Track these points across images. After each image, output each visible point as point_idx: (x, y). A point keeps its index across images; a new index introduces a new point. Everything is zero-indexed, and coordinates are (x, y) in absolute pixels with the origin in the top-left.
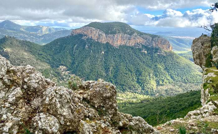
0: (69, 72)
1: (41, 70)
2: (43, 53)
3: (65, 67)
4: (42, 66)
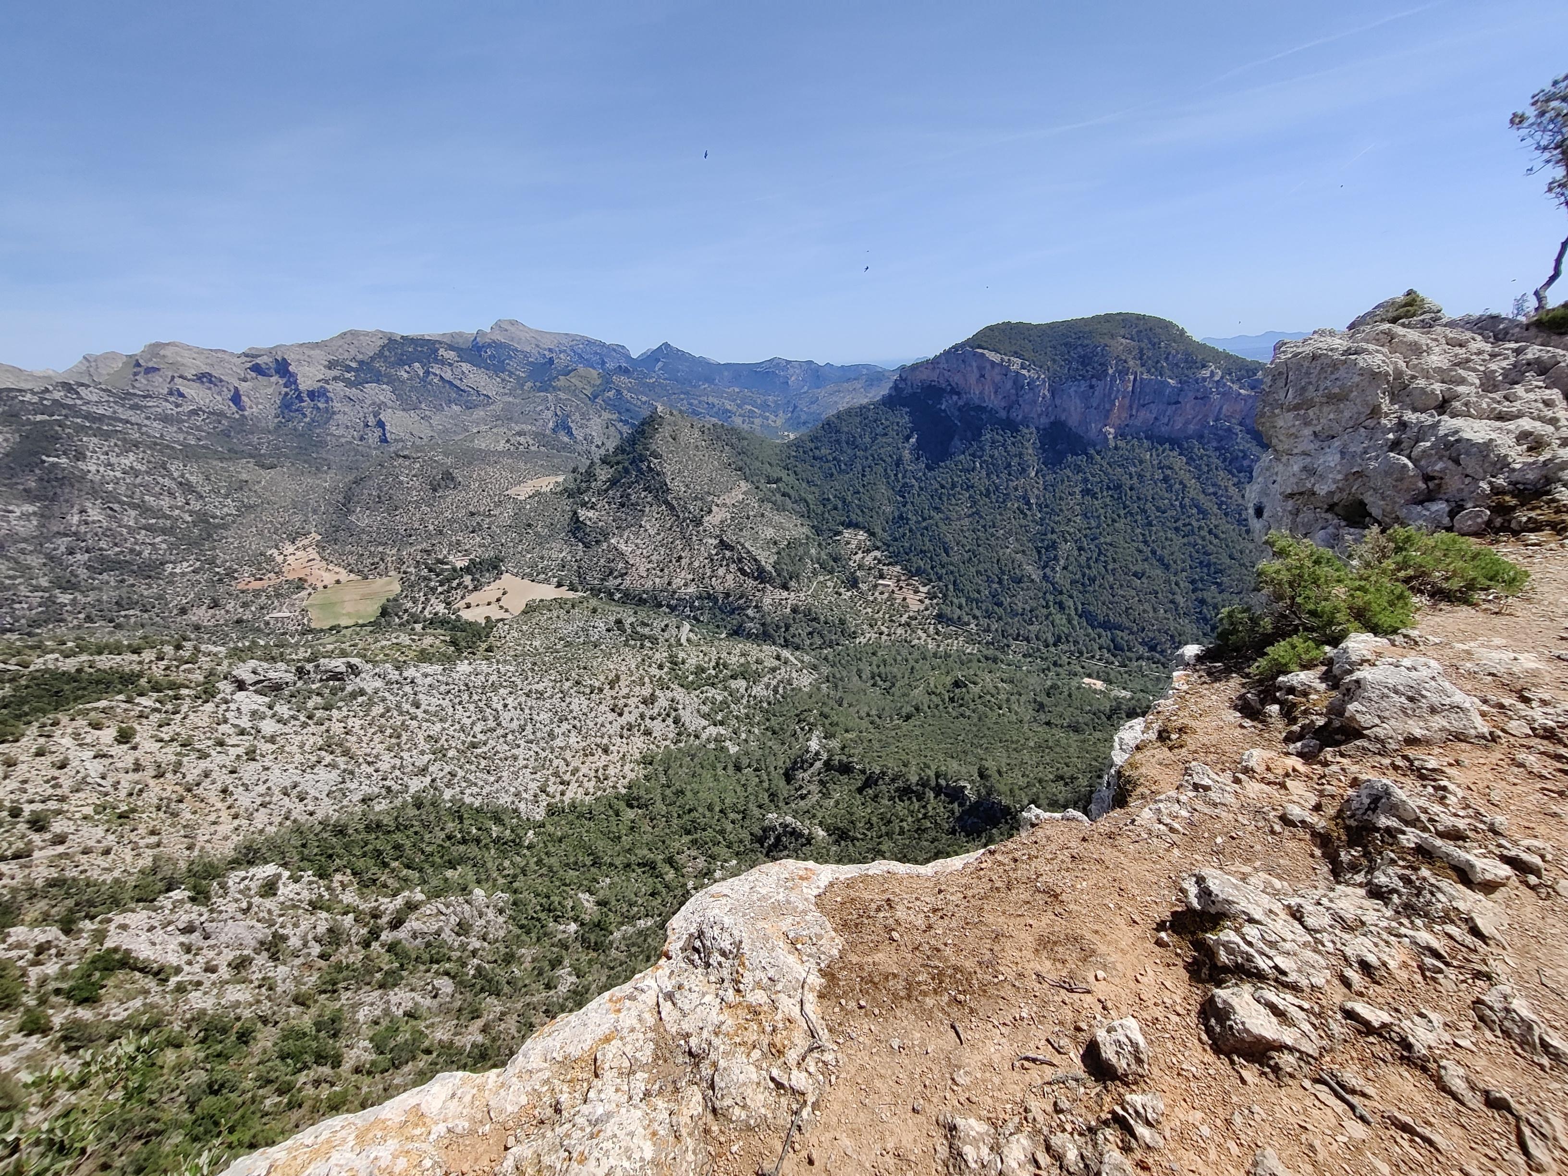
0: (877, 553)
1: (775, 543)
2: (783, 474)
3: (862, 535)
4: (779, 527)
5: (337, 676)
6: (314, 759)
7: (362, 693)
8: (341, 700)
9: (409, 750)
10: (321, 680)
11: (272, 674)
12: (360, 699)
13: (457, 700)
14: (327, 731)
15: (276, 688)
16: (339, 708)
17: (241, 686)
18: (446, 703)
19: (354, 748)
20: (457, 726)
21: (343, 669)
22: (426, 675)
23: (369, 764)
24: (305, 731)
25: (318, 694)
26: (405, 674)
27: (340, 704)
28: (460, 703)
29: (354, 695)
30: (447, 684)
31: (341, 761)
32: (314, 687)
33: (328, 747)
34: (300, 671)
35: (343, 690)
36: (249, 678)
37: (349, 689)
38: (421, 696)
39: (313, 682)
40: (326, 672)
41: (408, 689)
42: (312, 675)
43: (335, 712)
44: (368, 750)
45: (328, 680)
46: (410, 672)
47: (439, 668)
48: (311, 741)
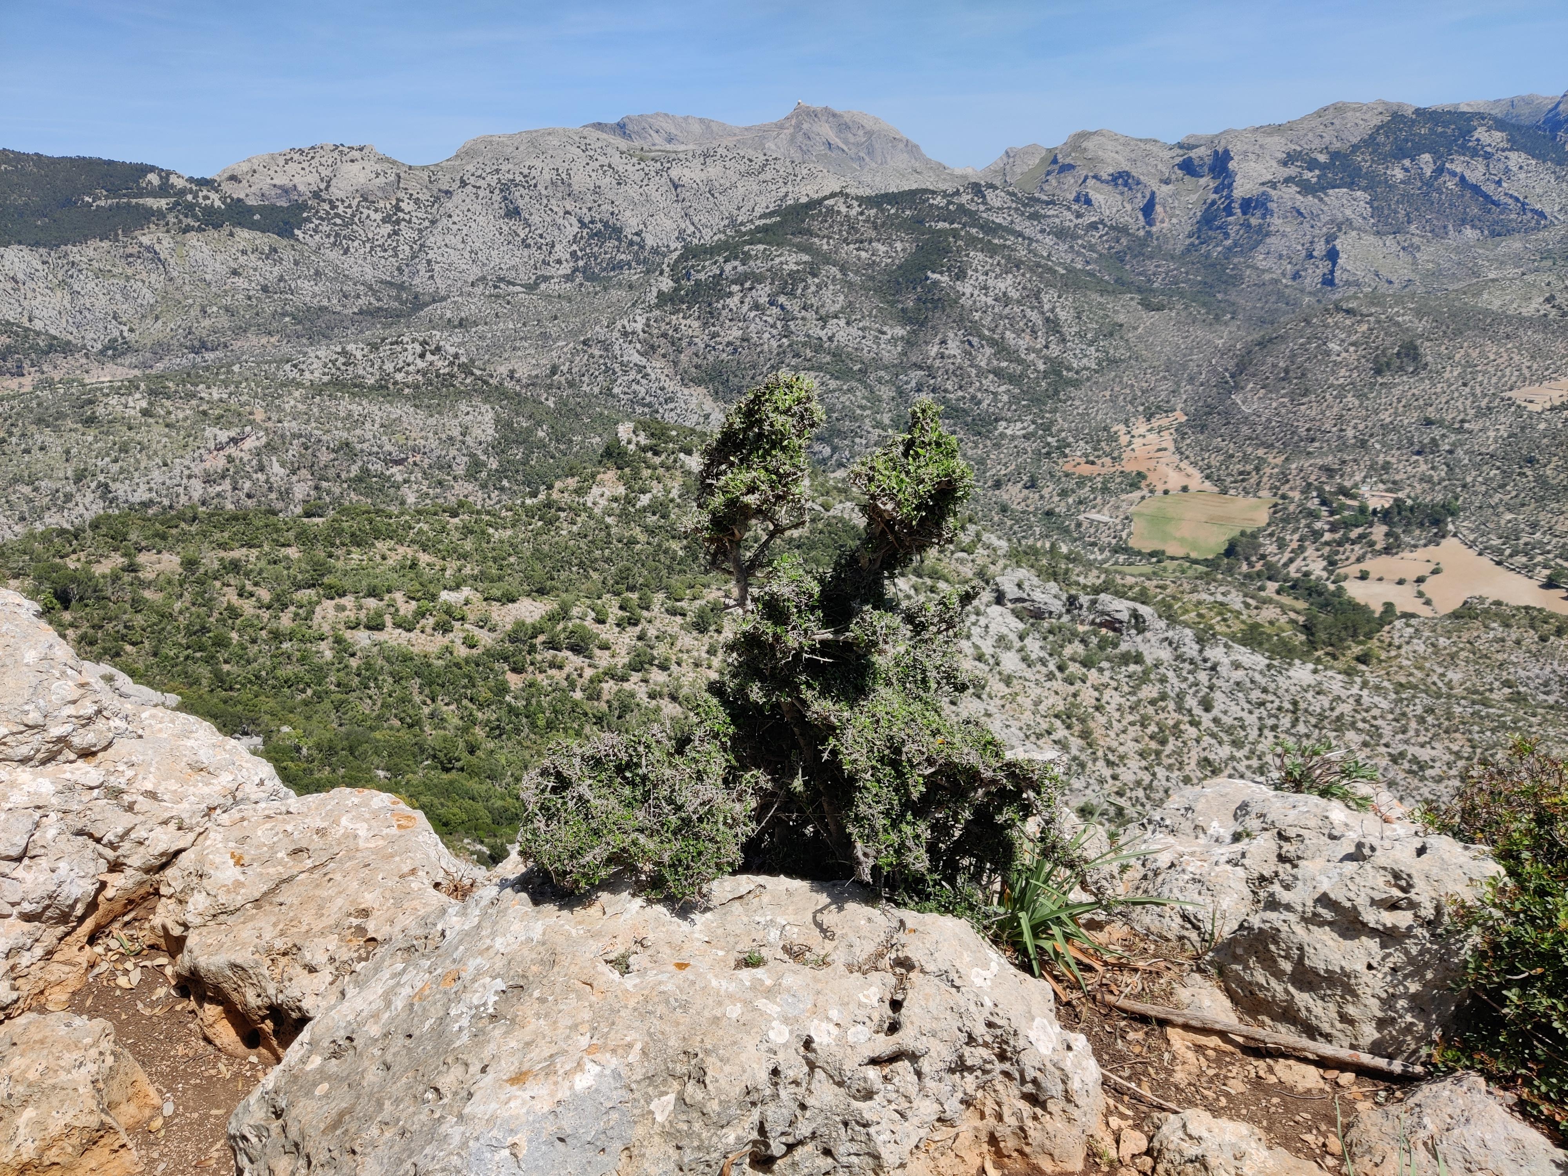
5: (1113, 624)
6: (1045, 726)
7: (1138, 659)
8: (1108, 659)
9: (1170, 768)
10: (1093, 623)
11: (1037, 595)
12: (1132, 668)
13: (1271, 722)
14: (1075, 695)
15: (1038, 615)
16: (1101, 670)
17: (1000, 599)
18: (1251, 720)
19: (1098, 733)
20: (1255, 763)
21: (1124, 616)
22: (1237, 665)
23: (1109, 763)
24: (1048, 684)
25: (1082, 641)
26: (1208, 653)
27: (1105, 664)
28: (1274, 728)
29: (1126, 659)
30: (1265, 691)
31: (1075, 743)
32: (1081, 629)
33: (1066, 717)
34: (1072, 601)
35: (1115, 645)
36: (1011, 591)
37: (1124, 647)
38: (1218, 695)
39: (1082, 622)
40: (1103, 613)
41: (1203, 677)
42: (1084, 612)
43: (1093, 674)
44: (1114, 744)
45: (1101, 625)
46: (1215, 653)
47: (1260, 660)
48: (1051, 701)
